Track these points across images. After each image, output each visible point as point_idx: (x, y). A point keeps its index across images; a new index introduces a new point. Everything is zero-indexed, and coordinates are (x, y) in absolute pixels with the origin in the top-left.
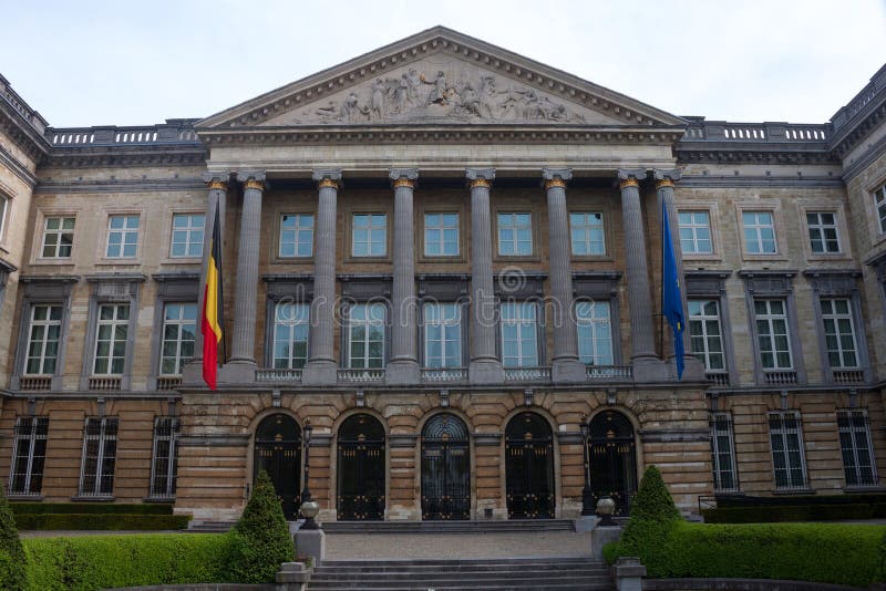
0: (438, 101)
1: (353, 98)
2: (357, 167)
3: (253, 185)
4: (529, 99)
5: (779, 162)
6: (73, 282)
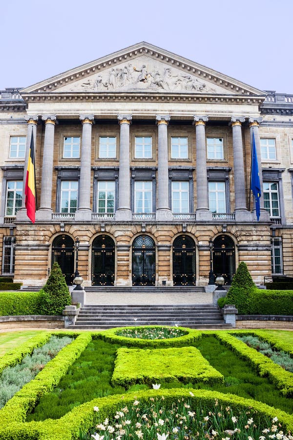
0: (143, 80)
1: (100, 78)
2: (102, 113)
3: (50, 122)
4: (188, 80)
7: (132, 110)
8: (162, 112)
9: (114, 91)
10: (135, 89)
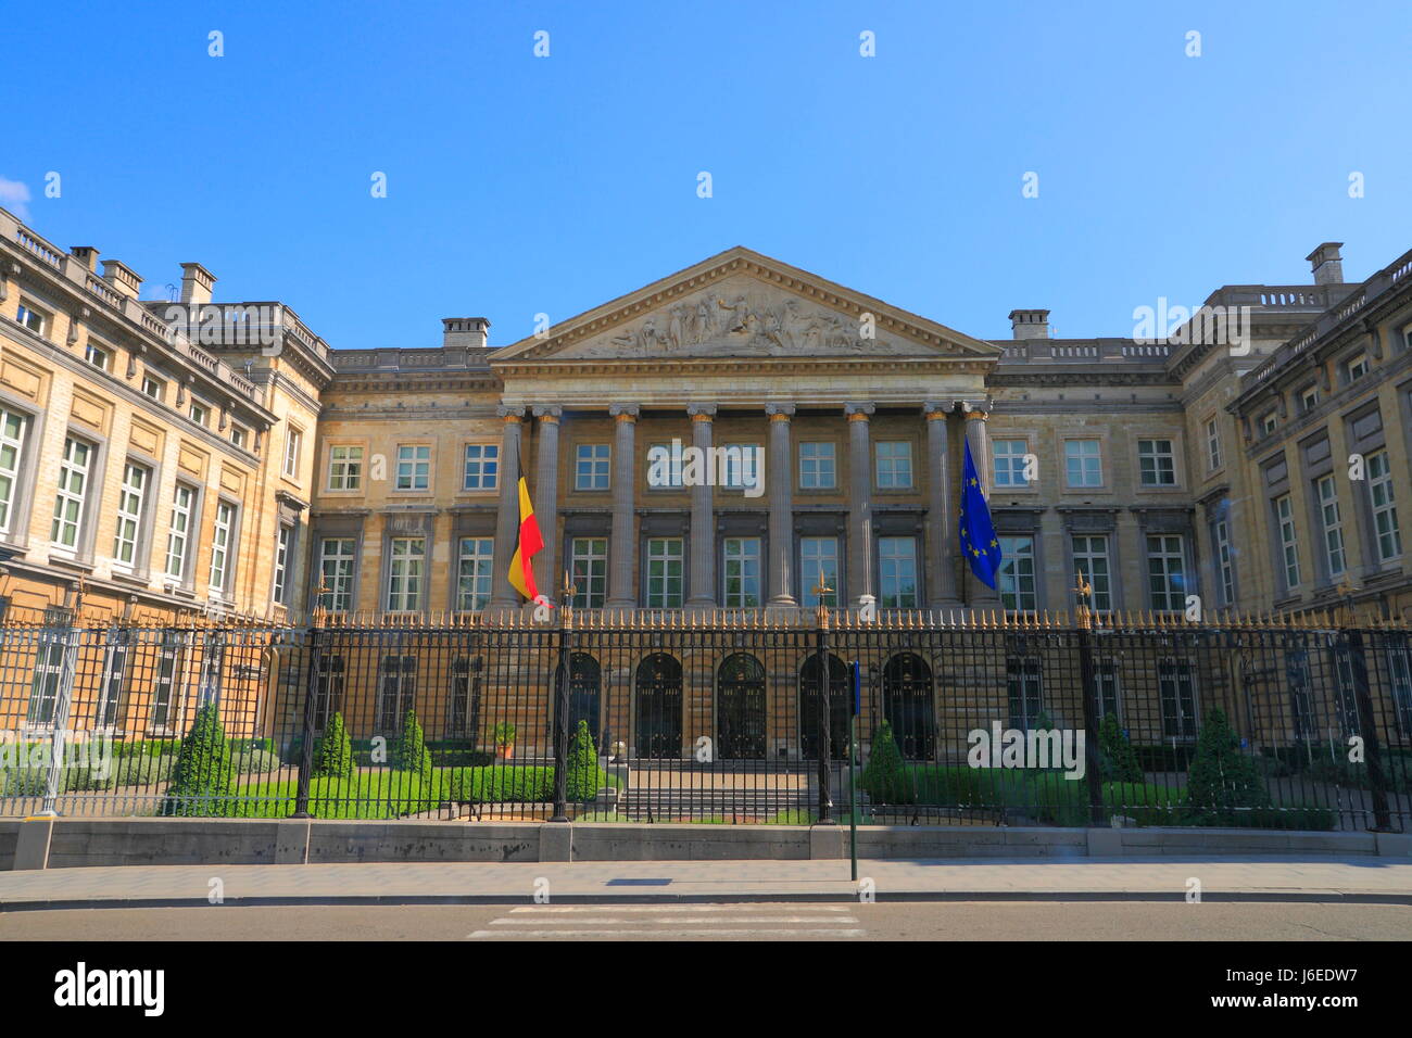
0: (738, 329)
1: (650, 326)
2: (655, 401)
3: (550, 420)
4: (833, 326)
5: (1112, 384)
6: (361, 516)
7: (717, 394)
8: (778, 397)
9: (678, 353)
10: (721, 349)
